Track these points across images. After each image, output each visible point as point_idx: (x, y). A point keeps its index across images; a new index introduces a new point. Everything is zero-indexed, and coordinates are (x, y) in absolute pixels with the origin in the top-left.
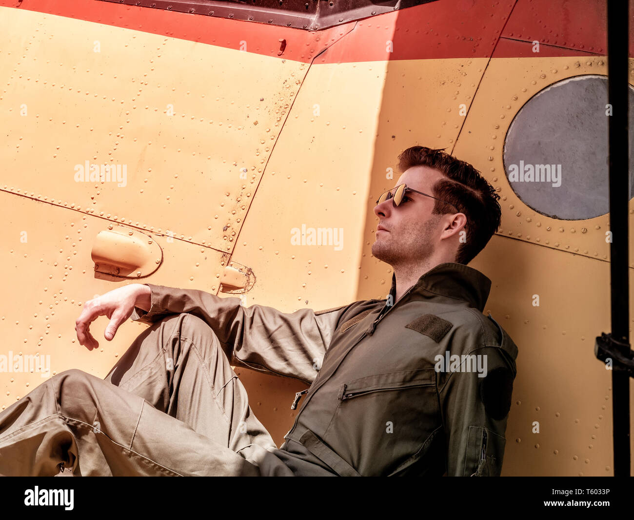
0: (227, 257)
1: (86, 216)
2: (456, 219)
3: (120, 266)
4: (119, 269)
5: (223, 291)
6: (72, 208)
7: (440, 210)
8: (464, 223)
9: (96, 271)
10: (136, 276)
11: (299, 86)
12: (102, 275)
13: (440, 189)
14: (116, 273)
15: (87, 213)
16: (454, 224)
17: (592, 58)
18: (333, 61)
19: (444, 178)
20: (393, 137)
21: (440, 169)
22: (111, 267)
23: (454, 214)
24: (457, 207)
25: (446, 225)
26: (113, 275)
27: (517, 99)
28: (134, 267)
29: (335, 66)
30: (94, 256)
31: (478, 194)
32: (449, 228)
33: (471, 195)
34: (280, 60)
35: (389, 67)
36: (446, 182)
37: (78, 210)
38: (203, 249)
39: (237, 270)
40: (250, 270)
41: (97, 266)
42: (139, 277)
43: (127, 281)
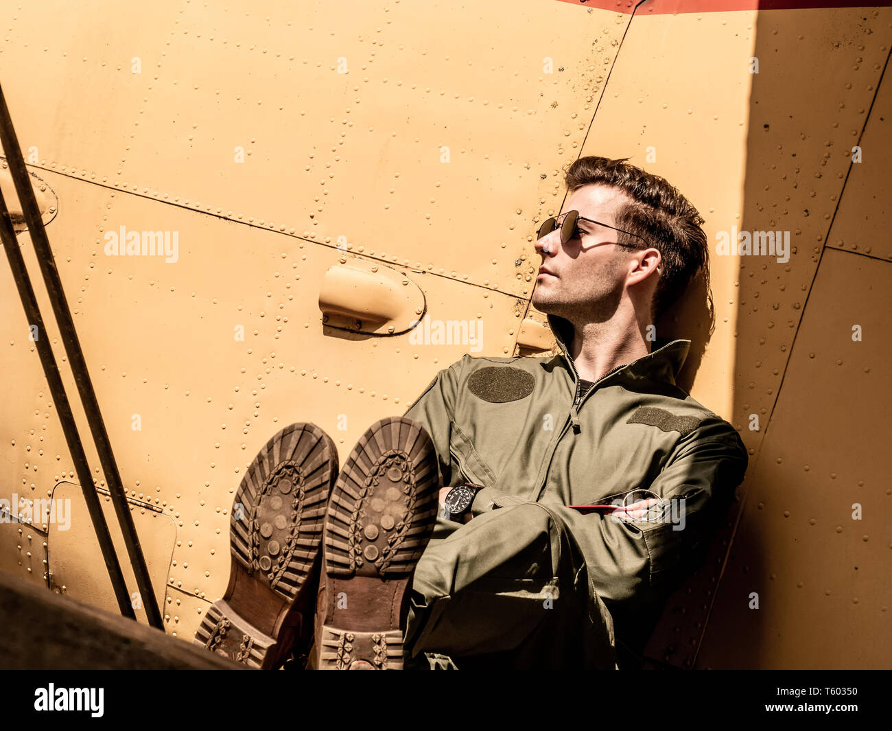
0: (524, 304)
1: (303, 243)
2: (647, 256)
3: (362, 317)
4: (360, 322)
6: (282, 232)
8: (658, 263)
9: (325, 325)
10: (387, 332)
11: (616, 48)
12: (334, 331)
13: (627, 216)
14: (356, 328)
15: (305, 239)
20: (766, 126)
22: (348, 319)
23: (644, 249)
25: (634, 265)
26: (352, 331)
28: (384, 320)
30: (322, 304)
32: (637, 269)
34: (584, 8)
35: (759, 19)
36: (631, 206)
37: (291, 235)
38: (487, 292)
39: (541, 325)
41: (326, 317)
42: (391, 334)
43: (374, 340)
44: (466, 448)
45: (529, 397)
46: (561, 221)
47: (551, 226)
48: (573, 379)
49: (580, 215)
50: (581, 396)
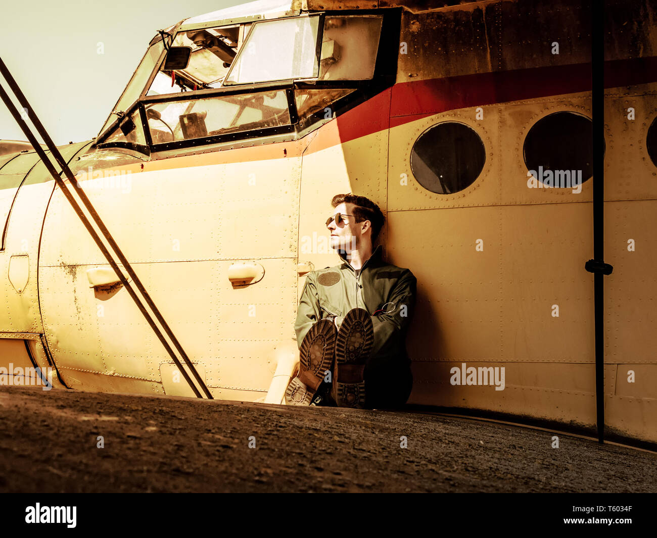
0: (296, 259)
1: (217, 262)
2: (366, 223)
3: (244, 280)
4: (244, 282)
5: (300, 276)
6: (210, 260)
7: (358, 221)
8: (370, 225)
9: (233, 286)
10: (254, 282)
11: (300, 169)
12: (237, 287)
13: (355, 212)
14: (243, 284)
15: (218, 260)
16: (365, 226)
17: (437, 115)
18: (313, 152)
19: (356, 206)
20: (357, 179)
21: (353, 203)
22: (240, 282)
23: (364, 221)
24: (365, 218)
25: (362, 227)
26: (243, 285)
27: (409, 144)
28: (252, 278)
29: (314, 154)
30: (230, 280)
31: (372, 210)
32: (364, 228)
33: (370, 211)
34: (286, 159)
35: (343, 147)
36: (357, 208)
37: (213, 260)
38: (283, 259)
39: (303, 264)
40: (310, 262)
41: (233, 283)
42: (256, 282)
43: (250, 286)
44: (325, 304)
45: (340, 281)
46: (334, 218)
47: (331, 220)
48: (353, 271)
49: (342, 214)
50: (358, 275)
